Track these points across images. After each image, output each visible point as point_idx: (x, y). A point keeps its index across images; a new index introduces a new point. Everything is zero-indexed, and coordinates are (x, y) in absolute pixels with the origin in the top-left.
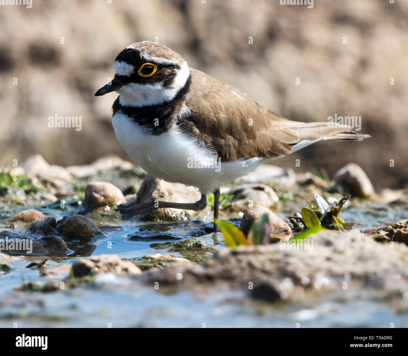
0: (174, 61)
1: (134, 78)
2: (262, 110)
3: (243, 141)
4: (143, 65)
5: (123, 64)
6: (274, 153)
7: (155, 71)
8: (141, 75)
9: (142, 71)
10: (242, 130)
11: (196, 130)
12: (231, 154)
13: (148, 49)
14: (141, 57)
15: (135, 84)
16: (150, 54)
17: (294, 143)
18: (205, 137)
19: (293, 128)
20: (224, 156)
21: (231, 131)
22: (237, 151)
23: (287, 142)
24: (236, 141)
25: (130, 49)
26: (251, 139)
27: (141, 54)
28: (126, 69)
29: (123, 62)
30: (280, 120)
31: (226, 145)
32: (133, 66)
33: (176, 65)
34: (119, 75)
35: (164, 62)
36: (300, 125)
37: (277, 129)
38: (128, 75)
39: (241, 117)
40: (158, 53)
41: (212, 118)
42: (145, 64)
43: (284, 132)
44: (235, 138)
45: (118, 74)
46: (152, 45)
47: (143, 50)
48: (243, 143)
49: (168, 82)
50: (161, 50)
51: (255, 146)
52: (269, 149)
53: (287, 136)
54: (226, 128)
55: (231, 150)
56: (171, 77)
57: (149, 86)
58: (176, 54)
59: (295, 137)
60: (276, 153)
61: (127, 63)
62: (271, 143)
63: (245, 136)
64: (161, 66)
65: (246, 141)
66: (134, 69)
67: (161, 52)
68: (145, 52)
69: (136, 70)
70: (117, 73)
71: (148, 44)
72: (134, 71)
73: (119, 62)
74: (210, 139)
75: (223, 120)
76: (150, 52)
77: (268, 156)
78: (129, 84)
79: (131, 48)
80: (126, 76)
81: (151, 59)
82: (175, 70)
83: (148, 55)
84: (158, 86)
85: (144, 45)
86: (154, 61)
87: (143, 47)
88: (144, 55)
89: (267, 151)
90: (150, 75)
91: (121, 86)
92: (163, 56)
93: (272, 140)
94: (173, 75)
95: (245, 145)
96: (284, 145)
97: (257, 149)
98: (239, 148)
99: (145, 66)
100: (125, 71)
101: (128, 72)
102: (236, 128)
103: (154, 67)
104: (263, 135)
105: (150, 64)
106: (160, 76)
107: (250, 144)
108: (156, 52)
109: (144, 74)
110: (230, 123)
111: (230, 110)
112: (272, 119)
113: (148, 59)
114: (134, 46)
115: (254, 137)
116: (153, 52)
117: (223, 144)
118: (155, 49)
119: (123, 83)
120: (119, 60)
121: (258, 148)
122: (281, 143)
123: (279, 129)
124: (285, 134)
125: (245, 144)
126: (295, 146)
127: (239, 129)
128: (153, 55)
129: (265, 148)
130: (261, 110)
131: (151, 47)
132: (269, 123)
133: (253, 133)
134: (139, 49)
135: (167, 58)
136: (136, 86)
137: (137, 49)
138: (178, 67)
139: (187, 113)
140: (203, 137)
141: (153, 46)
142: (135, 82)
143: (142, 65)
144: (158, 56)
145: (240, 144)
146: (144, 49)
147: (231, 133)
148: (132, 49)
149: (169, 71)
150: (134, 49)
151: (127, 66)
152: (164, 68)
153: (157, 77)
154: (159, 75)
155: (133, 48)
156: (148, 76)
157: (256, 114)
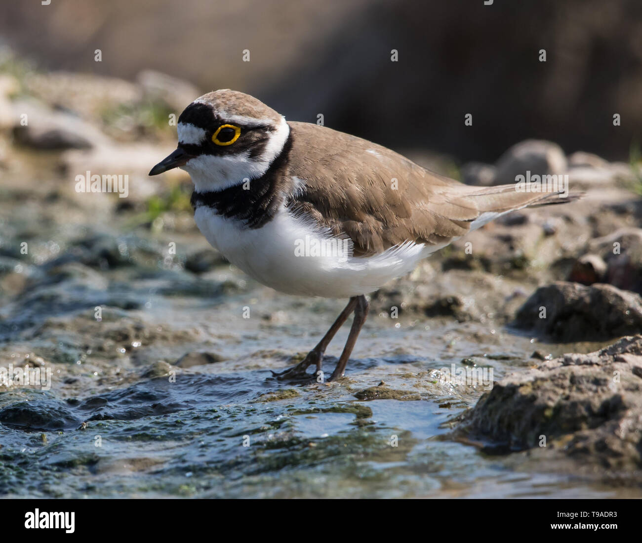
0: (266, 121)
1: (207, 148)
2: (417, 172)
3: (390, 222)
4: (220, 128)
5: (189, 127)
6: (440, 235)
7: (237, 136)
8: (217, 142)
9: (218, 137)
10: (387, 206)
11: (318, 214)
12: (374, 244)
13: (226, 104)
14: (215, 116)
15: (208, 156)
16: (229, 111)
17: (471, 219)
18: (332, 222)
19: (469, 196)
20: (363, 246)
21: (370, 209)
22: (382, 237)
23: (461, 219)
24: (380, 223)
25: (199, 105)
26: (403, 218)
27: (216, 111)
28: (194, 135)
29: (189, 125)
30: (446, 186)
31: (364, 231)
32: (204, 129)
33: (268, 126)
34: (185, 143)
35: (251, 123)
36: (480, 191)
37: (443, 200)
38: (197, 143)
39: (385, 186)
40: (241, 109)
41: (338, 193)
42: (223, 126)
43: (453, 204)
44: (378, 219)
45: (183, 142)
46: (231, 96)
47: (218, 106)
48: (390, 225)
49: (256, 152)
50: (247, 104)
51: (410, 229)
52: (433, 231)
53: (459, 210)
54: (362, 206)
55: (372, 237)
56: (260, 144)
57: (228, 159)
58: (269, 110)
59: (473, 211)
60: (445, 236)
61: (195, 126)
62: (434, 222)
63: (394, 214)
64: (245, 129)
65: (395, 220)
66: (206, 134)
67: (246, 107)
68: (221, 108)
69: (209, 136)
70: (181, 141)
71: (225, 96)
72: (207, 137)
73: (184, 125)
74: (338, 225)
75: (356, 195)
76: (229, 108)
77: (431, 242)
78: (199, 157)
79: (200, 103)
80: (194, 145)
81: (230, 119)
82: (267, 132)
83: (226, 113)
84: (242, 158)
85: (219, 97)
86: (236, 122)
87: (218, 101)
88: (219, 113)
89: (428, 234)
90: (230, 142)
91: (188, 159)
92: (249, 113)
93: (436, 218)
94: (264, 140)
95: (395, 228)
96: (457, 223)
97: (412, 232)
98: (384, 234)
99: (222, 129)
100: (192, 137)
101: (197, 139)
102: (379, 204)
103: (236, 131)
104: (421, 212)
105: (229, 126)
106: (244, 144)
107: (402, 226)
108: (238, 108)
109: (221, 141)
110: (367, 198)
111: (366, 179)
112: (434, 184)
113: (227, 119)
114: (205, 99)
115: (407, 215)
116: (234, 109)
117: (360, 230)
118: (237, 103)
119: (190, 156)
120: (183, 122)
121: (414, 230)
122: (450, 220)
123: (446, 200)
124: (456, 207)
125: (393, 227)
126: (473, 222)
127: (382, 205)
128: (234, 113)
129: (426, 229)
130: (415, 173)
131: (230, 100)
132: (429, 191)
133: (405, 209)
134: (212, 104)
135: (255, 117)
136: (211, 159)
137: (210, 104)
138: (272, 129)
139: (301, 188)
140: (329, 222)
141: (233, 98)
142: (208, 153)
143: (217, 129)
144: (241, 114)
145: (386, 227)
146: (220, 104)
147: (371, 212)
148: (201, 105)
149: (257, 135)
150: (205, 104)
151: (195, 130)
152: (251, 132)
153: (240, 144)
154: (242, 142)
155: (203, 102)
156: (228, 144)
157: (408, 179)
